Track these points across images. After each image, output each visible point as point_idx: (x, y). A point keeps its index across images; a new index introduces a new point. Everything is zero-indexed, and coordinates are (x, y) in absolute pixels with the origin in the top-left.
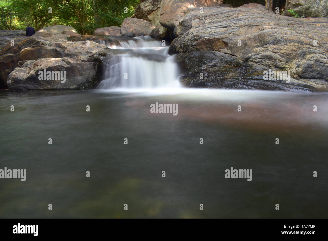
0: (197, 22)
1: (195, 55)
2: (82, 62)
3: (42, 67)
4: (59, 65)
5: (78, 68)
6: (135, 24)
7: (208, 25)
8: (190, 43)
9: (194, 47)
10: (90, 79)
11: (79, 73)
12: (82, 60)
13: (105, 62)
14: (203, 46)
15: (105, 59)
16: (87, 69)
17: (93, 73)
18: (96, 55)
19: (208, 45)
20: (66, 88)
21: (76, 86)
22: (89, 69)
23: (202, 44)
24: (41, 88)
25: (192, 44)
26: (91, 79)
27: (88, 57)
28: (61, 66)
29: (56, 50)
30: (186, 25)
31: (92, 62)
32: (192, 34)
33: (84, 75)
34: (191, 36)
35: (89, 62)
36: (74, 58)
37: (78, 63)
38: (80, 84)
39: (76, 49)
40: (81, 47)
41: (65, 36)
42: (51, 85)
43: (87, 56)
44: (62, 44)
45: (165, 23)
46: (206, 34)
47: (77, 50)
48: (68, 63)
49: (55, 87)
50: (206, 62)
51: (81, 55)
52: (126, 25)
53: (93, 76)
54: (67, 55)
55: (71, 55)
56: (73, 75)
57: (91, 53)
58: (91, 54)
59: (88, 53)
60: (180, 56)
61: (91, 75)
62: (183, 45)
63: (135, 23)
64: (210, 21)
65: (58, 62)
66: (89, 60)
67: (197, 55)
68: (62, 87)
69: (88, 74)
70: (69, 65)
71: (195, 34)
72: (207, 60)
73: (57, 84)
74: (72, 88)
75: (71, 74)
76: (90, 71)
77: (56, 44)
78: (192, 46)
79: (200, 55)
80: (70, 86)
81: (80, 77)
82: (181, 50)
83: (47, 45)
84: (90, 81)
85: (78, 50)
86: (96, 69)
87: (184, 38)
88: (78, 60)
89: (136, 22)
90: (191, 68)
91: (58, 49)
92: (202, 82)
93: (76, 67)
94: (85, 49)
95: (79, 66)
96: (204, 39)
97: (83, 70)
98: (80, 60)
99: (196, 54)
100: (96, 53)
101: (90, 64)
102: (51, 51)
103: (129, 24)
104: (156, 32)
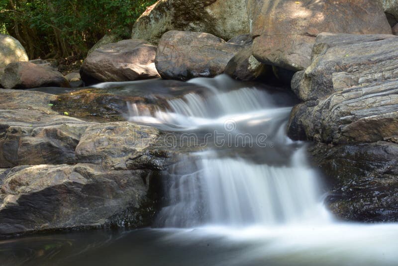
0: (343, 80)
1: (348, 152)
2: (116, 172)
3: (33, 187)
4: (70, 181)
5: (110, 184)
6: (187, 46)
7: (367, 87)
8: (334, 126)
9: (344, 134)
10: (135, 204)
11: (112, 194)
12: (116, 167)
13: (165, 169)
14: (362, 132)
15: (166, 164)
16: (128, 184)
17: (141, 192)
18: (146, 156)
19: (371, 131)
20: (84, 225)
21: (107, 220)
22: (131, 184)
23: (359, 128)
24: (29, 228)
25: (340, 129)
26: (137, 204)
27: (127, 161)
28: (74, 183)
29: (50, 145)
30: (320, 83)
31: (139, 171)
32: (336, 109)
33: (121, 197)
34: (335, 113)
35: (131, 170)
36: (98, 164)
37: (107, 174)
38: (115, 216)
39: (100, 144)
40: (110, 139)
41: (45, 99)
42: (51, 221)
43: (125, 158)
44: (60, 132)
45: (265, 58)
46: (365, 110)
47: (101, 147)
48: (88, 175)
49: (61, 225)
50: (372, 167)
51: (113, 157)
52: (168, 49)
53: (143, 197)
54: (82, 159)
55: (90, 158)
56: (100, 199)
57: (133, 151)
58: (133, 154)
59: (126, 151)
60: (317, 150)
61: (137, 196)
62: (319, 125)
63: (187, 43)
64: (370, 77)
65: (65, 175)
66: (131, 167)
67: (353, 153)
68: (76, 223)
69: (130, 193)
70: (91, 180)
71: (343, 109)
72: (373, 163)
73: (65, 219)
74: (99, 226)
75: (95, 197)
76: (134, 189)
77: (46, 130)
78: (341, 133)
79: (359, 153)
80: (94, 221)
81: (113, 202)
82: (317, 136)
83: (25, 132)
84: (136, 208)
85: (104, 147)
86: (148, 184)
87: (321, 113)
88: (106, 168)
89: (190, 42)
90: (344, 178)
91: (54, 143)
92: (370, 209)
93: (104, 182)
94: (118, 142)
95: (111, 181)
96: (363, 120)
97: (121, 186)
98: (113, 168)
99: (351, 150)
100: (145, 150)
101: (133, 174)
102: (39, 147)
103: (173, 46)
104: (242, 66)
